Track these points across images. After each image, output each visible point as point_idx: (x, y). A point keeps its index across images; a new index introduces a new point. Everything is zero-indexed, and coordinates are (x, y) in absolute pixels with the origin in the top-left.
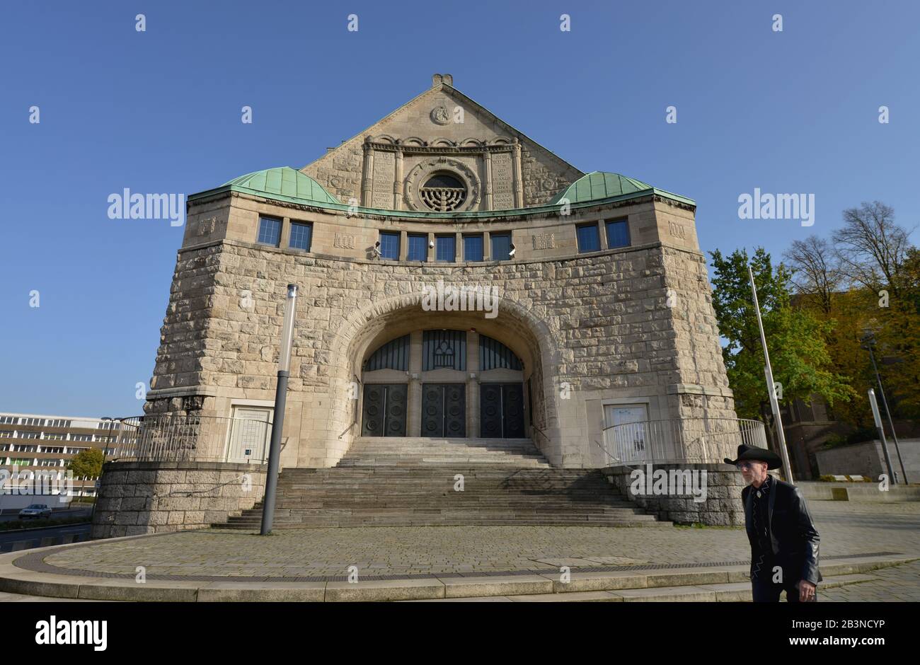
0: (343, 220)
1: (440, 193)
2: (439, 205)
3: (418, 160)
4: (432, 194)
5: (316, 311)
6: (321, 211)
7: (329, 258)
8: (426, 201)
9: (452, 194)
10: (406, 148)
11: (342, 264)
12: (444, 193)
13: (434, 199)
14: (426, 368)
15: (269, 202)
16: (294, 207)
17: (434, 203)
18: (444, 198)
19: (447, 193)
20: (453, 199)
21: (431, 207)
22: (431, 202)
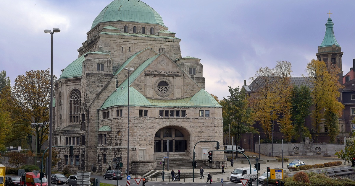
0: (153, 109)
1: (162, 87)
2: (162, 91)
3: (157, 78)
4: (160, 87)
5: (150, 130)
6: (149, 107)
7: (151, 118)
8: (159, 89)
9: (165, 87)
10: (154, 75)
11: (153, 119)
12: (163, 87)
13: (161, 89)
14: (164, 137)
15: (141, 107)
16: (145, 107)
17: (161, 90)
18: (163, 89)
19: (164, 87)
20: (165, 89)
21: (160, 91)
22: (160, 90)
